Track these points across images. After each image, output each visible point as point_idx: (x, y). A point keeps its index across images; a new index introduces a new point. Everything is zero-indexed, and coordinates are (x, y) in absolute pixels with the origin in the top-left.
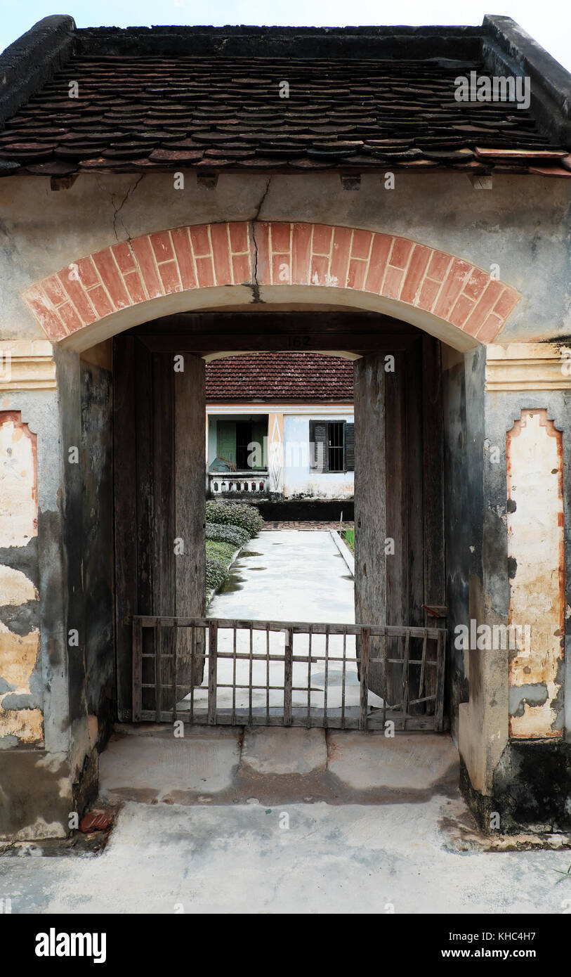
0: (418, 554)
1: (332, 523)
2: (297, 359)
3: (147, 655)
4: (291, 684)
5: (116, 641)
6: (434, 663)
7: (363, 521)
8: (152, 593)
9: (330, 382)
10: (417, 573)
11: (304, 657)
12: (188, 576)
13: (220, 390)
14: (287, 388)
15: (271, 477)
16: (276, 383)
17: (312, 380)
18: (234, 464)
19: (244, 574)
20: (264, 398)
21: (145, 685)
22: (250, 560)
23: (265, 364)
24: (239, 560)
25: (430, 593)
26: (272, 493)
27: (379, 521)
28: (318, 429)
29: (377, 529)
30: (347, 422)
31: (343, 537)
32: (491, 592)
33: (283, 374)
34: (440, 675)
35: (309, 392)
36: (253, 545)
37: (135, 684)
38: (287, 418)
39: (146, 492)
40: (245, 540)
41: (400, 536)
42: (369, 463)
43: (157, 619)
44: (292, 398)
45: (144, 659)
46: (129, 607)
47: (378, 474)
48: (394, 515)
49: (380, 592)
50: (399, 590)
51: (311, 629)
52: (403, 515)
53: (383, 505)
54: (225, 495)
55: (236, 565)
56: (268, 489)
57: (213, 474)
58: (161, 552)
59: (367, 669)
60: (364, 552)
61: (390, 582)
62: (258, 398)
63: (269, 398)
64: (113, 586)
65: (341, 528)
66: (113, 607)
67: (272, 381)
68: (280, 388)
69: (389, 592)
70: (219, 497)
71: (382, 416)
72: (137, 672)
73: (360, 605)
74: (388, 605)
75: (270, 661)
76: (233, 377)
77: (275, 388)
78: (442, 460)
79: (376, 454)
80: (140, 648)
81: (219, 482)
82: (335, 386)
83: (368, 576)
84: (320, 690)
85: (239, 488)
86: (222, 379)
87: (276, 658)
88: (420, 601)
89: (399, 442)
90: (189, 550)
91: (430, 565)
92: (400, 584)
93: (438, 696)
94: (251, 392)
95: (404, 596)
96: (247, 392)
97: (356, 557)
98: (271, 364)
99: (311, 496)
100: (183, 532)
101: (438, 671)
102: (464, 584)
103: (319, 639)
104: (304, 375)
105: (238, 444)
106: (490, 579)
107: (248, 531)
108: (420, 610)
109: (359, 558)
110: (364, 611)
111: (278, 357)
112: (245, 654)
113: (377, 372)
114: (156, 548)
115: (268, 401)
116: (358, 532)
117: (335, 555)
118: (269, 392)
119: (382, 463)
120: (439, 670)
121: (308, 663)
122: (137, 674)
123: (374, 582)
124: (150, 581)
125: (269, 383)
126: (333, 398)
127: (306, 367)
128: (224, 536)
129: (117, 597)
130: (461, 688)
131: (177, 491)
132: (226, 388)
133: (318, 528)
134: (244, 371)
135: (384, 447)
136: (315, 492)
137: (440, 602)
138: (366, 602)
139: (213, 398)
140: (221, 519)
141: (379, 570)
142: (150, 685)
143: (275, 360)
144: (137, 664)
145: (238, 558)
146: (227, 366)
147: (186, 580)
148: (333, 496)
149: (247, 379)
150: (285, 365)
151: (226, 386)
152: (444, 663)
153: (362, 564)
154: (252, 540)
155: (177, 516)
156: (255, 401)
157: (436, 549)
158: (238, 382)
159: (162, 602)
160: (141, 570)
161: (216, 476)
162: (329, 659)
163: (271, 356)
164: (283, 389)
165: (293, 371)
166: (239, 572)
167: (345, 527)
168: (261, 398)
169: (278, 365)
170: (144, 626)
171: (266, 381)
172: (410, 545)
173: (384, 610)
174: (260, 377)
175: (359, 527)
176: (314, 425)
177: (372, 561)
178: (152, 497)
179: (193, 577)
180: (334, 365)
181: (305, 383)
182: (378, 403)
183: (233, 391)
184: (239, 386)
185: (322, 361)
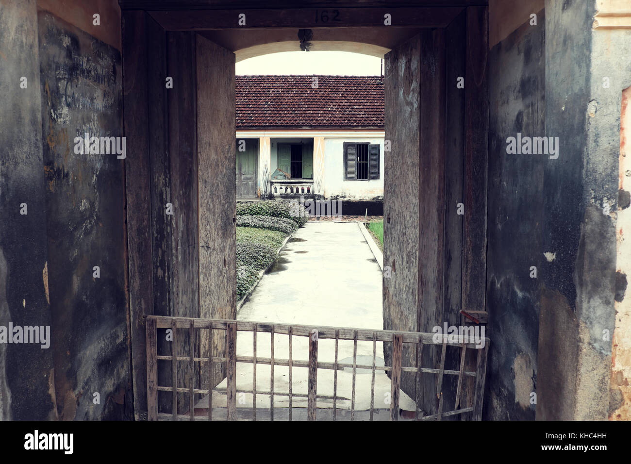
0: (456, 254)
1: (359, 217)
2: (335, 98)
3: (162, 357)
4: (316, 393)
5: (131, 340)
6: (473, 374)
7: (393, 217)
8: (169, 292)
9: (358, 114)
10: (454, 275)
11: (329, 364)
12: (214, 271)
13: (279, 120)
14: (327, 119)
15: (315, 183)
16: (319, 115)
17: (346, 113)
18: (289, 174)
19: (290, 256)
20: (311, 126)
21: (161, 388)
22: (296, 245)
23: (312, 102)
24: (288, 244)
25: (468, 296)
26: (316, 195)
27: (411, 217)
28: (350, 149)
29: (408, 226)
30: (371, 144)
31: (367, 227)
32: (590, 321)
33: (325, 109)
34: (480, 387)
35: (343, 122)
36: (300, 233)
37: (150, 387)
38: (327, 141)
39: (161, 184)
40: (294, 229)
41: (435, 234)
42: (400, 156)
43: (172, 320)
44: (331, 125)
45: (159, 361)
46: (143, 306)
47: (410, 168)
48: (429, 212)
49: (411, 290)
50: (433, 292)
51: (337, 335)
52: (439, 211)
53: (415, 201)
54: (282, 196)
55: (285, 249)
56: (313, 192)
57: (273, 181)
58: (179, 247)
59: (399, 379)
60: (394, 248)
61: (422, 281)
62: (306, 126)
63: (314, 125)
64: (126, 284)
65: (366, 221)
66: (127, 306)
67: (316, 114)
68: (322, 118)
69: (421, 291)
70: (277, 197)
71: (416, 106)
72: (152, 376)
73: (388, 300)
74: (419, 305)
75: (293, 368)
76: (288, 111)
77: (319, 119)
78: (487, 151)
79: (408, 147)
80: (155, 350)
81: (278, 186)
82: (362, 117)
83: (397, 272)
84: (346, 399)
85: (292, 191)
86: (281, 112)
87: (300, 364)
88: (457, 305)
89: (436, 132)
90: (216, 245)
91: (469, 266)
92: (434, 285)
93: (476, 409)
94: (301, 122)
95: (437, 299)
96: (298, 121)
97: (385, 252)
98: (317, 102)
99: (344, 197)
100: (208, 227)
101: (477, 383)
102: (520, 294)
103: (346, 345)
104: (340, 109)
105: (292, 159)
106: (589, 302)
107: (297, 222)
108: (456, 314)
109: (388, 253)
110: (392, 307)
111: (321, 97)
112: (266, 359)
113: (411, 59)
114: (174, 244)
115: (313, 128)
116: (387, 228)
117: (361, 242)
118: (314, 121)
119: (415, 156)
120: (479, 383)
121: (333, 371)
122: (151, 377)
123: (403, 279)
124: (166, 278)
125: (315, 115)
126: (361, 126)
127: (341, 104)
128: (277, 226)
129: (131, 296)
130: (506, 407)
131: (200, 183)
132: (283, 119)
133: (349, 221)
134: (296, 106)
135: (418, 139)
136: (347, 195)
137: (479, 307)
138: (394, 298)
139: (273, 126)
140: (277, 213)
141: (409, 268)
142: (167, 389)
143: (318, 99)
144: (152, 367)
145: (287, 243)
146: (284, 103)
147: (212, 276)
148: (360, 197)
149: (299, 112)
150: (326, 102)
151: (283, 117)
152: (484, 374)
153: (391, 260)
154: (300, 229)
155: (201, 210)
156: (304, 128)
157: (476, 249)
158: (292, 114)
159: (181, 300)
160: (157, 267)
161: (276, 182)
162: (357, 366)
163: (316, 96)
164: (325, 120)
165: (332, 106)
166: (287, 254)
167: (369, 220)
168: (308, 126)
169: (321, 102)
170: (158, 327)
171: (312, 114)
172: (447, 244)
173: (415, 309)
174: (308, 111)
175: (389, 222)
176: (347, 146)
177: (403, 258)
178: (168, 190)
179: (221, 271)
180: (361, 102)
181: (341, 115)
182: (411, 93)
183: (288, 120)
184: (293, 117)
185: (353, 99)
